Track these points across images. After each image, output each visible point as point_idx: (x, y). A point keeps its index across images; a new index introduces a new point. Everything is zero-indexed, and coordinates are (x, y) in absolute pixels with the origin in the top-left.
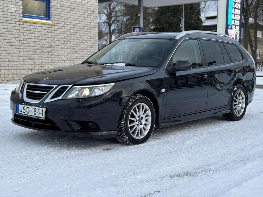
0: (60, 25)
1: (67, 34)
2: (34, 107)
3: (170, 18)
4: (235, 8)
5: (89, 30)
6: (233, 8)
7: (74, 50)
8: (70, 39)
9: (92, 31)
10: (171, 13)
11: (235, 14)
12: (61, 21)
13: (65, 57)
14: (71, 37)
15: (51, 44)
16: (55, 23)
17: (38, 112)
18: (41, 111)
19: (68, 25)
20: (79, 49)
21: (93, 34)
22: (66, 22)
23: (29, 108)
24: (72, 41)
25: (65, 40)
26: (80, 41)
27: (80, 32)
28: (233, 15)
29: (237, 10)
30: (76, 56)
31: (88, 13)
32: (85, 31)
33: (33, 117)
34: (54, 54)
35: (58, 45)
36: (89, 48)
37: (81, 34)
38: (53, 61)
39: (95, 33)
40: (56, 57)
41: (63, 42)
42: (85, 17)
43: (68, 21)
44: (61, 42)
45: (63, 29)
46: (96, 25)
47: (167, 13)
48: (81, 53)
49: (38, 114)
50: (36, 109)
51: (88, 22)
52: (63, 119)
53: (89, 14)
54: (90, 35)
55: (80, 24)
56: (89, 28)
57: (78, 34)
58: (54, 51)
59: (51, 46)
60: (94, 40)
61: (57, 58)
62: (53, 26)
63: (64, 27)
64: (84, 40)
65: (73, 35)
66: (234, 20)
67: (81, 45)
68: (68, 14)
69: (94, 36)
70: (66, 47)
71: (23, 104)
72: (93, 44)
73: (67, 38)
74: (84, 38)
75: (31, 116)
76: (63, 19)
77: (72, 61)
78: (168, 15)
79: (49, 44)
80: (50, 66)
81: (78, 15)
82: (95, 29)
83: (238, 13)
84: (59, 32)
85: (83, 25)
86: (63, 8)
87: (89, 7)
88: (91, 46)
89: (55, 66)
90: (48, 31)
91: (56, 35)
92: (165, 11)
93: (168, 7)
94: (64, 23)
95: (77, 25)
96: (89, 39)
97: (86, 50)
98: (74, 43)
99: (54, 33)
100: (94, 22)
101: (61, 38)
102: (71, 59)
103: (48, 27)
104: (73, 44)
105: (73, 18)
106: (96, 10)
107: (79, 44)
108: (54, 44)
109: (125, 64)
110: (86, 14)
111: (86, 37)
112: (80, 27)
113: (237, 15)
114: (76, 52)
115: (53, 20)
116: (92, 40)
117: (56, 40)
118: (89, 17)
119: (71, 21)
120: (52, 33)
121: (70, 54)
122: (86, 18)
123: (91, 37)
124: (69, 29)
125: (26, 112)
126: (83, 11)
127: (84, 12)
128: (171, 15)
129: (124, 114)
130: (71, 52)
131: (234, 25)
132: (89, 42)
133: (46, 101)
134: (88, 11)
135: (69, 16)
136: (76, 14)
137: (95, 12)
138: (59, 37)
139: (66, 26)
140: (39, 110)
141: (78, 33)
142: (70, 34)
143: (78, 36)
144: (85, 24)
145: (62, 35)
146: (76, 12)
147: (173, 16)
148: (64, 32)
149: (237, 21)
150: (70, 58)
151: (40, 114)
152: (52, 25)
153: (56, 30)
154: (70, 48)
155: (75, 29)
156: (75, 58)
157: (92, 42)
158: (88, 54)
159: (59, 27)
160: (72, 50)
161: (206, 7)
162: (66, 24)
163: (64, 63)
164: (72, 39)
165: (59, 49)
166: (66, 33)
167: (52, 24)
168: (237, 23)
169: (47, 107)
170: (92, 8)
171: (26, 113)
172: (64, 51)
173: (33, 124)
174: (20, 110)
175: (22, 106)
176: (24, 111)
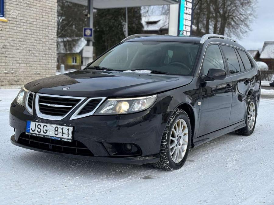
0: (15, 23)
1: (23, 34)
2: (55, 126)
3: (111, 21)
4: (186, 14)
5: (47, 30)
6: (185, 13)
7: (31, 52)
8: (26, 39)
9: (51, 31)
10: (111, 16)
11: (186, 20)
12: (17, 19)
13: (21, 59)
14: (28, 37)
15: (5, 44)
16: (9, 20)
17: (61, 132)
18: (65, 131)
19: (24, 23)
20: (36, 51)
21: (52, 35)
22: (22, 20)
23: (47, 127)
24: (28, 41)
25: (21, 40)
26: (37, 42)
27: (37, 31)
28: (185, 20)
29: (189, 15)
30: (33, 59)
31: (46, 10)
32: (43, 31)
33: (53, 138)
34: (8, 56)
35: (13, 46)
36: (47, 49)
37: (38, 34)
38: (6, 64)
39: (53, 34)
40: (10, 59)
41: (18, 42)
42: (43, 15)
43: (25, 18)
44: (16, 42)
45: (19, 27)
46: (54, 25)
47: (107, 15)
48: (38, 55)
49: (61, 134)
50: (58, 128)
51: (46, 21)
52: (97, 141)
53: (47, 12)
54: (48, 35)
55: (37, 23)
56: (47, 28)
57: (35, 34)
58: (8, 53)
59: (4, 47)
60: (52, 41)
61: (12, 60)
62: (8, 24)
63: (20, 25)
64: (41, 41)
65: (30, 34)
66: (186, 25)
67: (38, 46)
68: (25, 10)
69: (52, 36)
70: (21, 48)
71: (37, 120)
72: (51, 46)
73: (23, 38)
74: (41, 38)
75: (51, 136)
76: (19, 16)
77: (28, 64)
78: (108, 17)
79: (3, 44)
80: (4, 69)
81: (35, 12)
82: (53, 28)
83: (189, 18)
84: (14, 31)
85: (41, 24)
86: (19, 4)
87: (47, 4)
88: (49, 47)
89: (9, 69)
90: (2, 29)
91: (11, 35)
92: (105, 13)
93: (108, 10)
94: (19, 21)
95: (34, 23)
96: (47, 40)
97: (43, 52)
98: (31, 43)
99: (9, 32)
100: (53, 21)
101: (16, 37)
102: (27, 62)
103: (2, 25)
104: (30, 45)
105: (30, 15)
106: (55, 7)
107: (36, 45)
108: (8, 44)
109: (151, 71)
110: (44, 11)
111: (43, 38)
112: (38, 26)
113: (188, 21)
114: (32, 55)
115: (7, 17)
116: (50, 41)
117: (11, 40)
118: (47, 14)
119: (28, 19)
120: (7, 31)
121: (26, 57)
122: (44, 17)
123: (49, 38)
124: (25, 28)
125: (42, 131)
126: (41, 8)
127: (42, 10)
128: (112, 18)
129: (166, 133)
130: (28, 54)
131: (185, 31)
132: (47, 43)
133: (72, 118)
134: (46, 8)
135: (25, 13)
136: (33, 11)
137: (53, 9)
138: (15, 36)
139: (22, 24)
140: (62, 129)
141: (35, 32)
142: (27, 34)
143: (35, 36)
144: (43, 23)
145: (17, 34)
146: (33, 9)
147: (114, 19)
148: (19, 31)
149: (188, 27)
150: (25, 61)
151: (64, 134)
152: (6, 23)
153: (11, 29)
154: (26, 49)
155: (32, 28)
156: (32, 61)
157: (50, 43)
158: (45, 57)
159: (14, 25)
160: (29, 51)
161: (149, 12)
162: (22, 22)
163: (20, 66)
164: (28, 39)
165: (14, 51)
166: (22, 32)
167: (7, 21)
168: (188, 29)
169: (74, 125)
170: (51, 5)
171: (42, 133)
172: (20, 53)
173: (51, 147)
174: (32, 129)
175: (35, 124)
176: (39, 130)
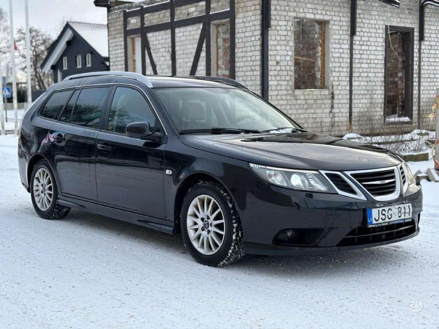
2: (398, 206)
17: (404, 212)
18: (407, 210)
23: (391, 210)
33: (397, 222)
49: (404, 215)
50: (401, 208)
71: (379, 206)
125: (387, 218)
140: (404, 208)
174: (375, 218)
175: (379, 211)
176: (384, 217)
